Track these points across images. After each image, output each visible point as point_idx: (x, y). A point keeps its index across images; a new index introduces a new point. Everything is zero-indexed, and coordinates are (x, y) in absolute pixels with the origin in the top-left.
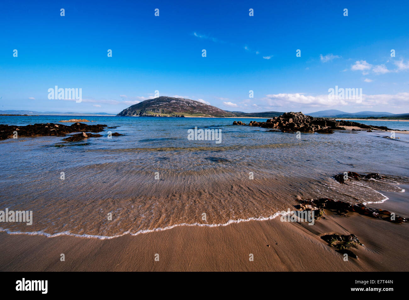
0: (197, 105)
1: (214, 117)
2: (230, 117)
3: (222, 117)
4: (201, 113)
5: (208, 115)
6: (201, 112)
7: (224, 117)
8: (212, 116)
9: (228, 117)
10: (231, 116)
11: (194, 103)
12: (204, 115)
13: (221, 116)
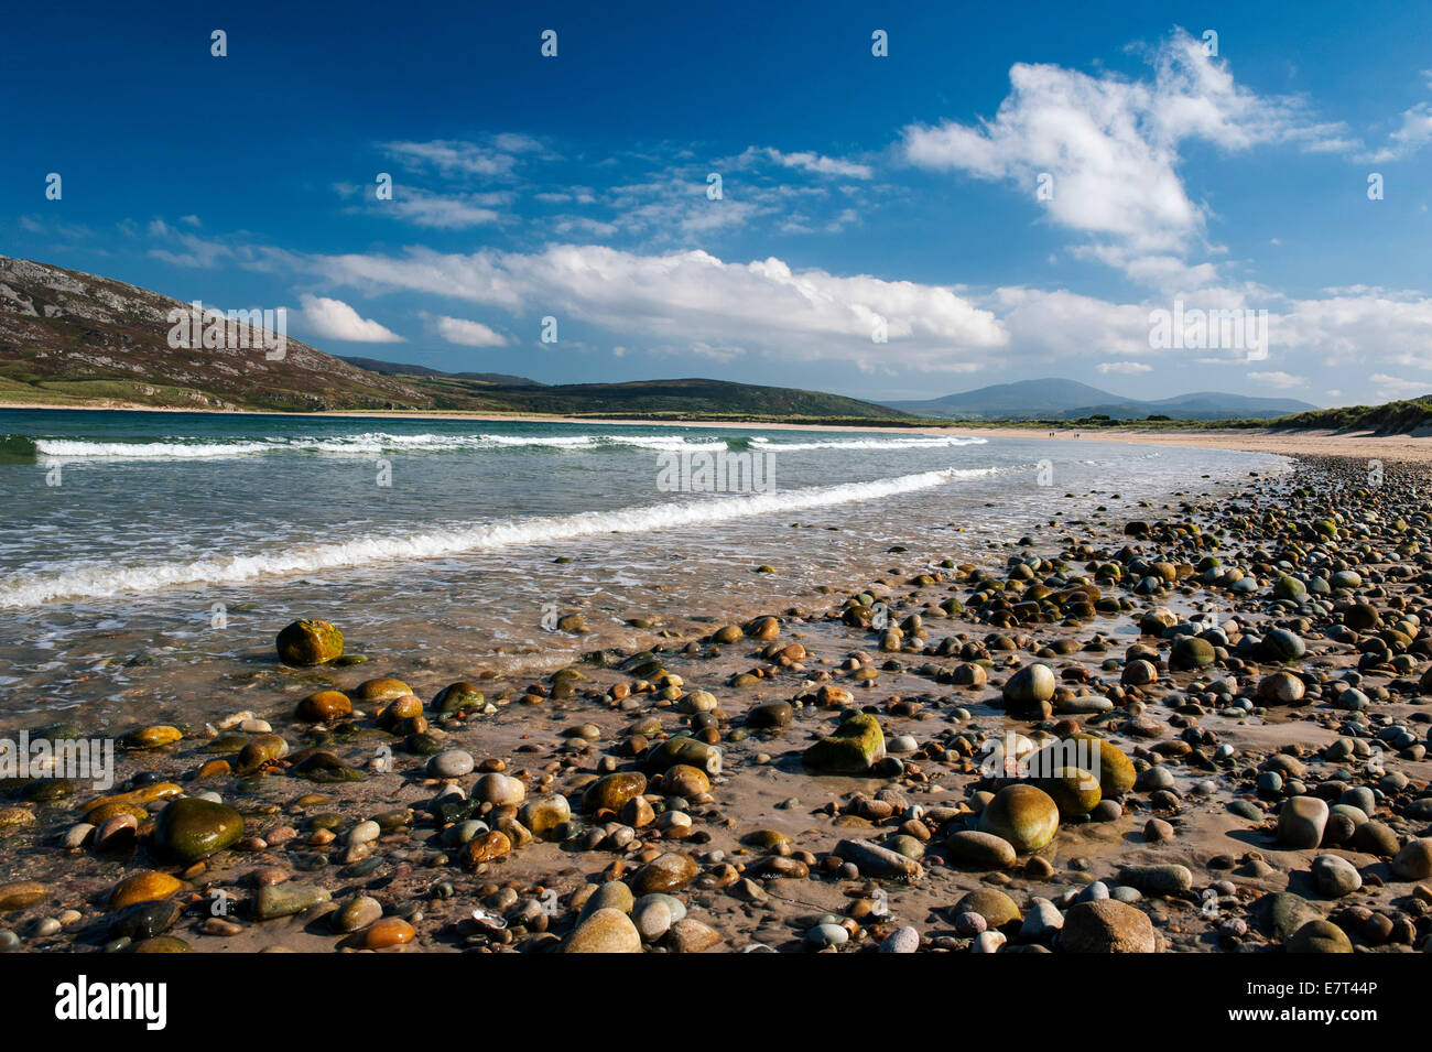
0: (118, 316)
1: (230, 409)
2: (374, 407)
3: (310, 409)
4: (129, 375)
5: (183, 392)
6: (136, 368)
7: (322, 409)
8: (213, 402)
9: (364, 405)
10: (388, 406)
11: (90, 297)
12: (150, 391)
13: (297, 401)
